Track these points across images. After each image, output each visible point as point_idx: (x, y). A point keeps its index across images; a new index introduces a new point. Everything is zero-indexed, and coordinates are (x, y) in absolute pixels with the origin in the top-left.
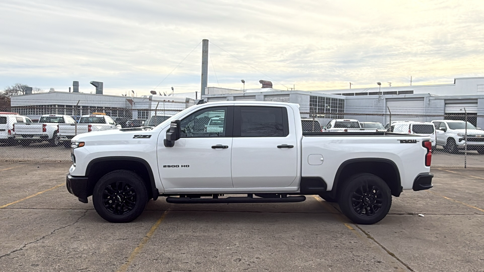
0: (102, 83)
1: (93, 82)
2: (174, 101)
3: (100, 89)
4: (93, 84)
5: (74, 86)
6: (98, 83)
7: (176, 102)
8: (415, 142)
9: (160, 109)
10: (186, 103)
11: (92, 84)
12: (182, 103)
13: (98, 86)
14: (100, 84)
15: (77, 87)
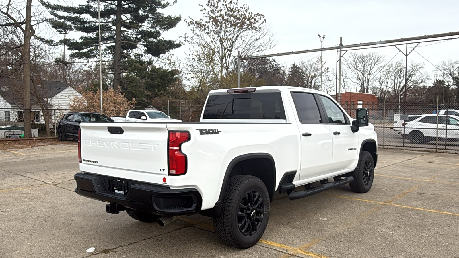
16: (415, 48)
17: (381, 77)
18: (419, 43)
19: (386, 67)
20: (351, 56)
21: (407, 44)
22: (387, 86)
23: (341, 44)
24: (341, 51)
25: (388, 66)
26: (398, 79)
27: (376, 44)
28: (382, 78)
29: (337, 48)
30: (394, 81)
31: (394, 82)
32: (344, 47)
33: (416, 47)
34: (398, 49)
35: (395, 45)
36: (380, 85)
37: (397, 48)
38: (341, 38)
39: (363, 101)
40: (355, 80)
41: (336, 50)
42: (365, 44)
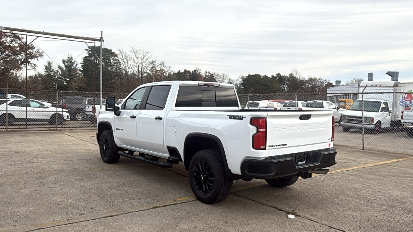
0: (397, 73)
1: (388, 72)
2: (382, 85)
3: (395, 78)
4: (389, 73)
5: (368, 77)
6: (393, 72)
7: (383, 87)
8: (241, 118)
9: (366, 92)
10: (393, 87)
11: (387, 74)
12: (390, 87)
13: (393, 75)
14: (395, 73)
15: (371, 78)
18: (38, 37)
21: (26, 35)
33: (35, 39)
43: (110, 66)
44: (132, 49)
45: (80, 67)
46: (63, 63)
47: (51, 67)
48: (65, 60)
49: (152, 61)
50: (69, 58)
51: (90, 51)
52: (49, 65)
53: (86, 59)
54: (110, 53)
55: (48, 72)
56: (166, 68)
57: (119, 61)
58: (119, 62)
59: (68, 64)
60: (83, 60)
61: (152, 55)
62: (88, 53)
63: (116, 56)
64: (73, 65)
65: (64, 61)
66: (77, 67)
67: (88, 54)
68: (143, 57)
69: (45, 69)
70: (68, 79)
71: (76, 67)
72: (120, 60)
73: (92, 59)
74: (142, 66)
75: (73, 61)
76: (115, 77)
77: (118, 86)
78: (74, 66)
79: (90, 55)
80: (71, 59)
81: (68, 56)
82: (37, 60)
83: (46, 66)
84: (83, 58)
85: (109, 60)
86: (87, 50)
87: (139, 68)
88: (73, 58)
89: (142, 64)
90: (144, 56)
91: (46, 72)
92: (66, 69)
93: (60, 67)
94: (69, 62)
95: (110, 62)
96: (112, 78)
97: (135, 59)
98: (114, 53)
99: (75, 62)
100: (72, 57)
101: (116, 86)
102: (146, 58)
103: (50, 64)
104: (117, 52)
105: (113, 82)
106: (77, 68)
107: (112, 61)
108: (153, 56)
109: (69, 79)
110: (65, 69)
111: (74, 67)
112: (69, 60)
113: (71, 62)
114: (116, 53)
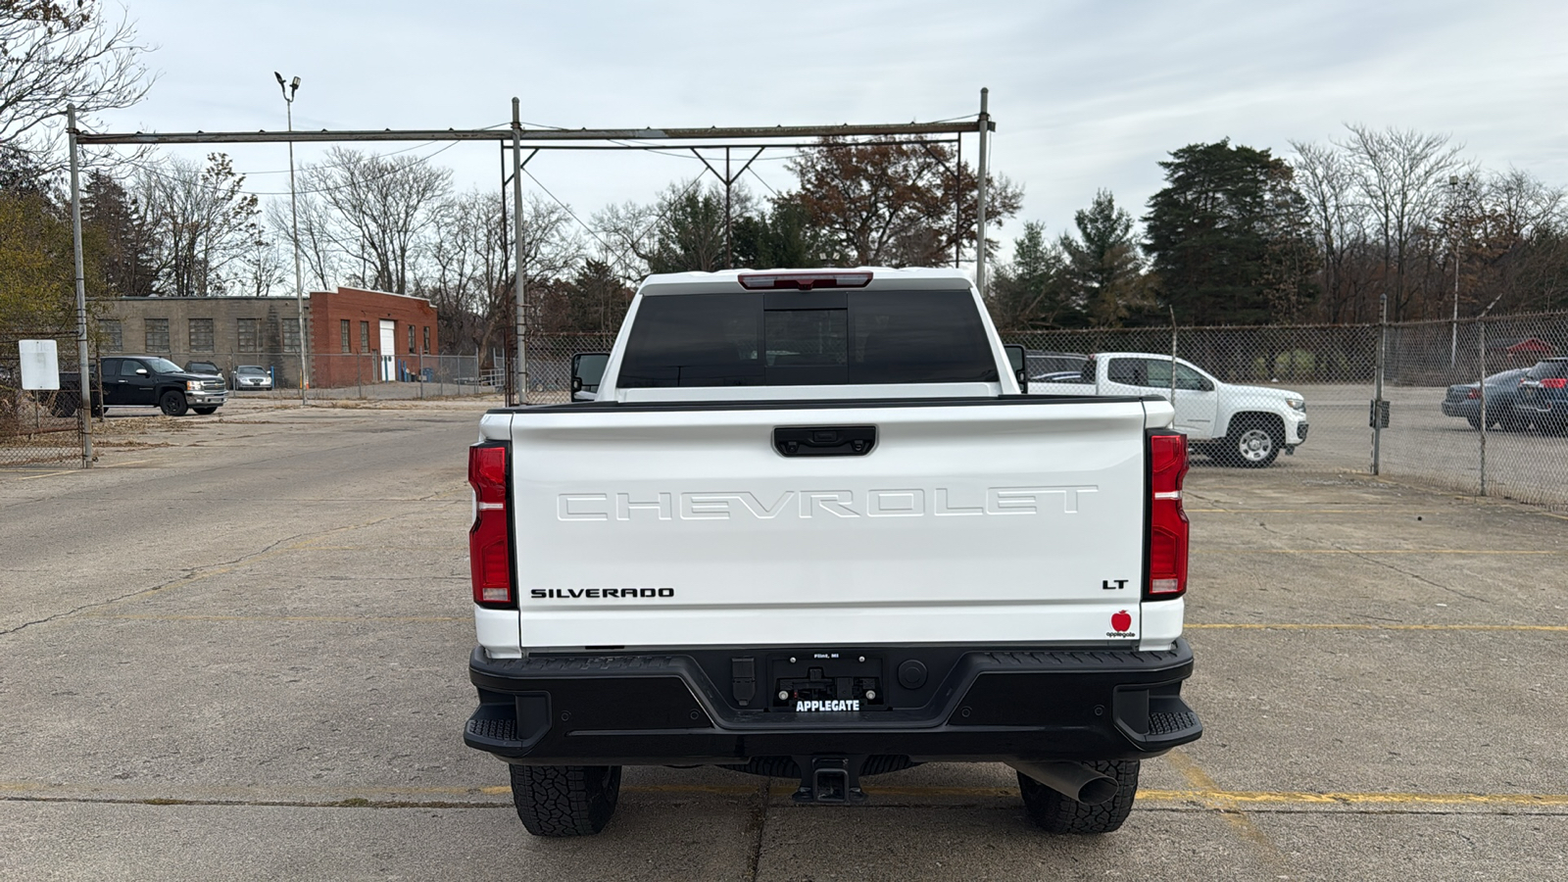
16: (751, 161)
17: (442, 241)
18: (763, 147)
19: (457, 211)
20: (337, 161)
21: (728, 147)
22: (461, 275)
23: (516, 123)
24: (516, 149)
25: (463, 208)
26: (494, 251)
27: (634, 138)
28: (447, 245)
29: (500, 136)
30: (487, 260)
31: (484, 261)
32: (526, 135)
33: (754, 158)
34: (703, 160)
35: (692, 148)
36: (441, 267)
37: (699, 157)
38: (515, 102)
39: (395, 322)
40: (355, 248)
41: (499, 142)
42: (601, 134)
43: (1263, 219)
44: (1356, 136)
45: (1139, 231)
46: (1079, 224)
47: (1037, 244)
48: (1087, 213)
49: (1452, 178)
50: (1099, 204)
51: (1178, 166)
52: (1030, 241)
53: (1164, 202)
54: (1262, 167)
55: (1026, 264)
56: (1537, 203)
57: (1297, 193)
58: (1299, 199)
59: (1098, 229)
60: (1152, 206)
61: (1454, 151)
62: (1172, 175)
63: (1287, 173)
64: (1116, 229)
65: (1081, 220)
66: (1129, 236)
67: (1174, 182)
68: (1407, 166)
69: (1016, 253)
70: (1096, 285)
71: (1125, 234)
72: (1303, 192)
73: (1189, 198)
74: (1403, 206)
75: (1114, 217)
76: (1280, 262)
77: (1289, 300)
78: (1118, 232)
79: (1182, 185)
80: (1106, 207)
81: (1096, 198)
82: (997, 226)
83: (1020, 245)
84: (1152, 198)
85: (1255, 194)
86: (1166, 165)
87: (1387, 217)
88: (1114, 203)
89: (1405, 195)
90: (1415, 162)
91: (1019, 264)
92: (1089, 248)
93: (1067, 243)
94: (1101, 221)
95: (1261, 204)
96: (1265, 266)
97: (1373, 176)
98: (1278, 163)
99: (1121, 215)
100: (1110, 201)
101: (1280, 298)
102: (1420, 170)
103: (1033, 235)
104: (1291, 158)
105: (1269, 285)
106: (1129, 240)
107: (1267, 196)
108: (1459, 156)
109: (1098, 282)
110: (1085, 249)
111: (1118, 235)
112: (1099, 213)
113: (1108, 218)
114: (1286, 163)
